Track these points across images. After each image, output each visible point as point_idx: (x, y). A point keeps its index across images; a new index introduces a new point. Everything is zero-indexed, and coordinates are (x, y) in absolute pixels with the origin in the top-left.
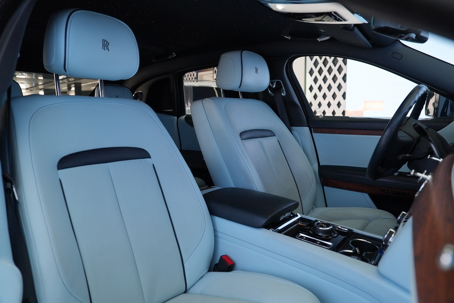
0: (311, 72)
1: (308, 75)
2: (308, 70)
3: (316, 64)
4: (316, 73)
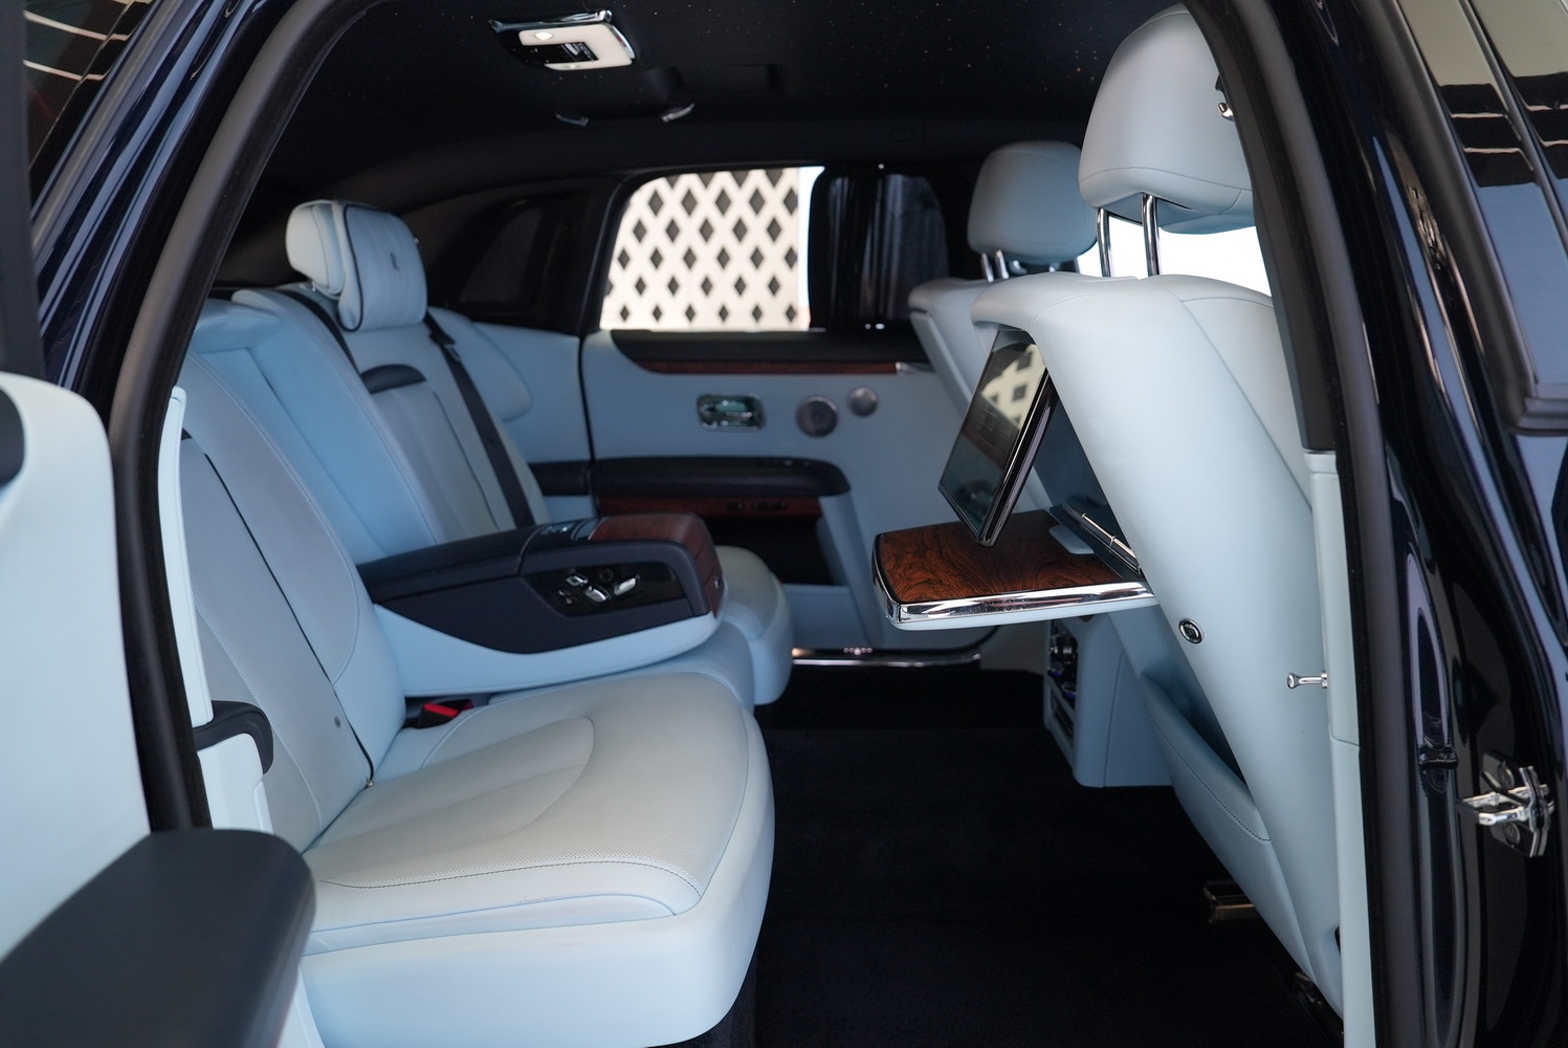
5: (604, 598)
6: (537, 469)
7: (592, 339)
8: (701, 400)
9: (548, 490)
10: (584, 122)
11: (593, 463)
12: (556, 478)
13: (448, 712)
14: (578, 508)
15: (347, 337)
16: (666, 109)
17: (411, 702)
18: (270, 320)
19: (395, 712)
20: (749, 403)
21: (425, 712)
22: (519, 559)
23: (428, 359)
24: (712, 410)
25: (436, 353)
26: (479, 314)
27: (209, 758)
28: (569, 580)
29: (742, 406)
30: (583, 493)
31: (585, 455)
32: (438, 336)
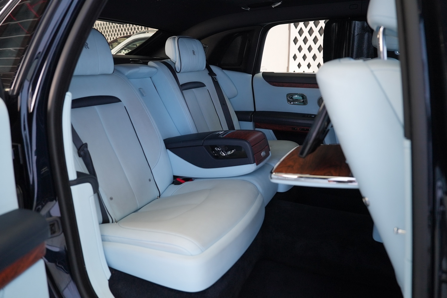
0: (296, 41)
1: (292, 43)
2: (292, 39)
3: (301, 32)
4: (300, 42)
5: (225, 155)
6: (237, 113)
7: (256, 75)
8: (288, 95)
9: (240, 120)
10: (249, 9)
11: (255, 112)
12: (242, 116)
13: (182, 181)
14: (248, 126)
15: (177, 74)
16: (274, 3)
17: (175, 177)
18: (154, 70)
19: (170, 179)
20: (303, 96)
21: (177, 180)
22: (203, 141)
23: (207, 80)
24: (292, 98)
25: (210, 78)
26: (224, 67)
27: (74, 189)
28: (216, 149)
29: (301, 98)
30: (251, 121)
31: (253, 110)
32: (212, 74)
